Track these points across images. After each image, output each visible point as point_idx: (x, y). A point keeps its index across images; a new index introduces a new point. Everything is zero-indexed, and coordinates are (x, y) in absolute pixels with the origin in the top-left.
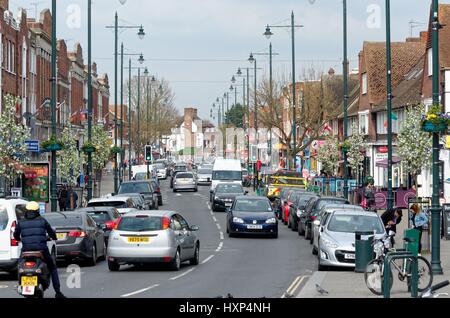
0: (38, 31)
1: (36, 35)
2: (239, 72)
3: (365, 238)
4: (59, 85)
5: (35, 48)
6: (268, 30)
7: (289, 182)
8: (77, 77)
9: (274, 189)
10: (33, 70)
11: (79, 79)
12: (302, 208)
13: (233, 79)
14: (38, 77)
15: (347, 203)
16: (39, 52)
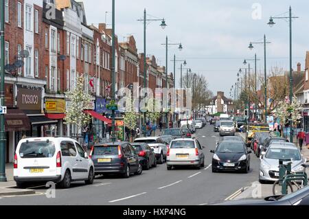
0: (126, 47)
1: (124, 49)
2: (240, 70)
3: (285, 163)
4: (140, 77)
5: (124, 56)
6: (251, 45)
7: (261, 129)
8: (153, 74)
9: (252, 133)
10: (123, 68)
11: (154, 75)
12: (262, 144)
13: (238, 75)
14: (125, 72)
15: (287, 141)
16: (126, 59)
